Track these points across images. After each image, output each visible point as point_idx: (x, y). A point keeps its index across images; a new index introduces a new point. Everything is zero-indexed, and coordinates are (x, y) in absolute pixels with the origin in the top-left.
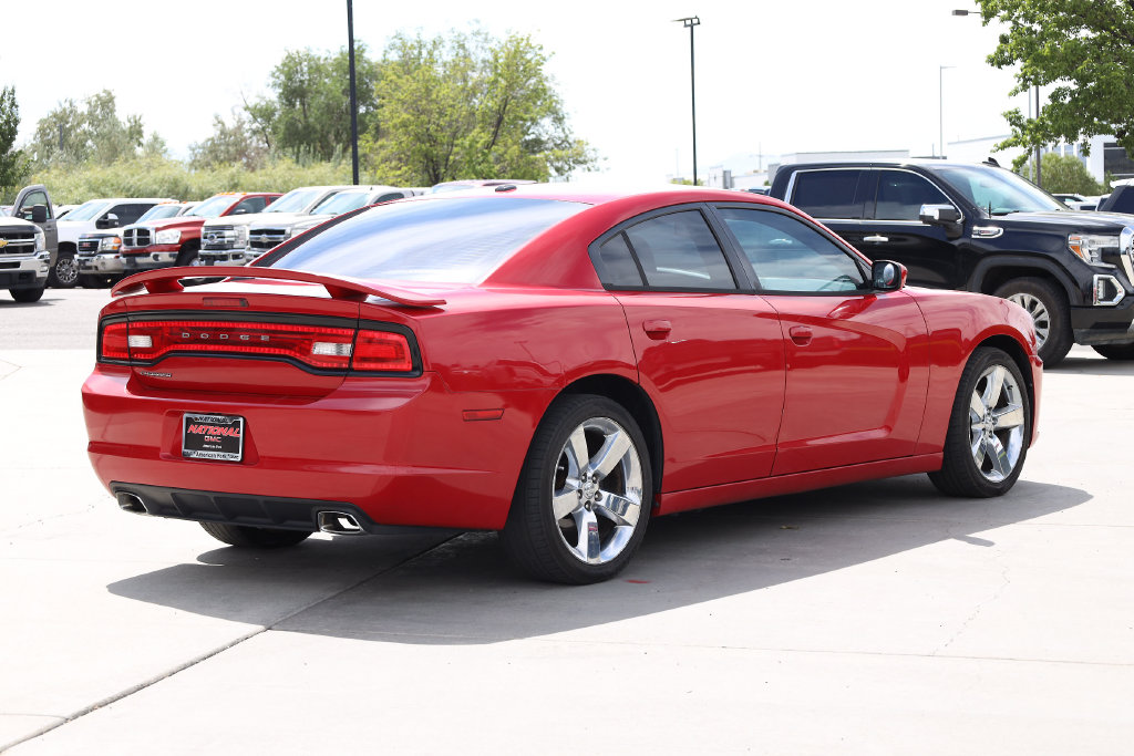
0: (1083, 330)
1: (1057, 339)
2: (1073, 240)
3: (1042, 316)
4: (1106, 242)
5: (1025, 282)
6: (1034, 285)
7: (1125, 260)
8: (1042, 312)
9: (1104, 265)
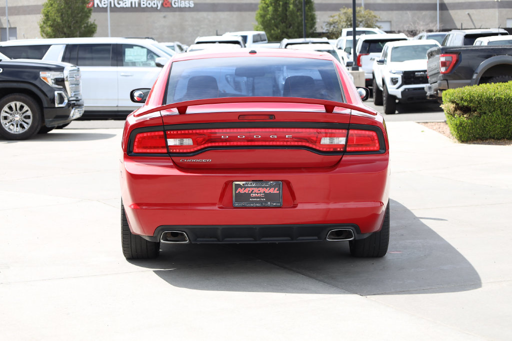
0: (51, 119)
1: (36, 124)
2: (42, 74)
3: (28, 112)
4: (58, 75)
5: (17, 96)
6: (22, 97)
7: (67, 84)
8: (27, 111)
9: (57, 86)
